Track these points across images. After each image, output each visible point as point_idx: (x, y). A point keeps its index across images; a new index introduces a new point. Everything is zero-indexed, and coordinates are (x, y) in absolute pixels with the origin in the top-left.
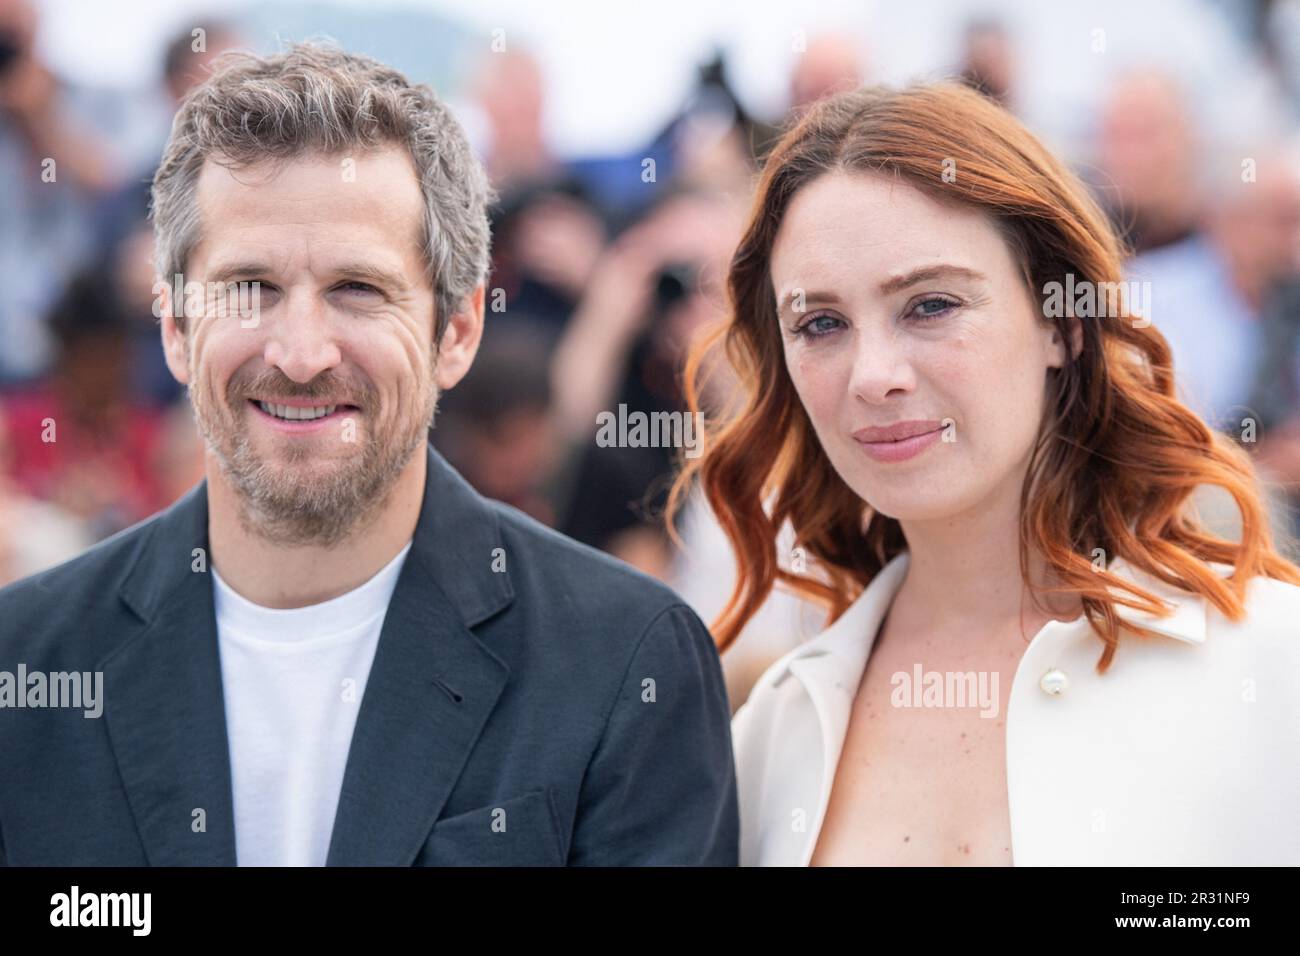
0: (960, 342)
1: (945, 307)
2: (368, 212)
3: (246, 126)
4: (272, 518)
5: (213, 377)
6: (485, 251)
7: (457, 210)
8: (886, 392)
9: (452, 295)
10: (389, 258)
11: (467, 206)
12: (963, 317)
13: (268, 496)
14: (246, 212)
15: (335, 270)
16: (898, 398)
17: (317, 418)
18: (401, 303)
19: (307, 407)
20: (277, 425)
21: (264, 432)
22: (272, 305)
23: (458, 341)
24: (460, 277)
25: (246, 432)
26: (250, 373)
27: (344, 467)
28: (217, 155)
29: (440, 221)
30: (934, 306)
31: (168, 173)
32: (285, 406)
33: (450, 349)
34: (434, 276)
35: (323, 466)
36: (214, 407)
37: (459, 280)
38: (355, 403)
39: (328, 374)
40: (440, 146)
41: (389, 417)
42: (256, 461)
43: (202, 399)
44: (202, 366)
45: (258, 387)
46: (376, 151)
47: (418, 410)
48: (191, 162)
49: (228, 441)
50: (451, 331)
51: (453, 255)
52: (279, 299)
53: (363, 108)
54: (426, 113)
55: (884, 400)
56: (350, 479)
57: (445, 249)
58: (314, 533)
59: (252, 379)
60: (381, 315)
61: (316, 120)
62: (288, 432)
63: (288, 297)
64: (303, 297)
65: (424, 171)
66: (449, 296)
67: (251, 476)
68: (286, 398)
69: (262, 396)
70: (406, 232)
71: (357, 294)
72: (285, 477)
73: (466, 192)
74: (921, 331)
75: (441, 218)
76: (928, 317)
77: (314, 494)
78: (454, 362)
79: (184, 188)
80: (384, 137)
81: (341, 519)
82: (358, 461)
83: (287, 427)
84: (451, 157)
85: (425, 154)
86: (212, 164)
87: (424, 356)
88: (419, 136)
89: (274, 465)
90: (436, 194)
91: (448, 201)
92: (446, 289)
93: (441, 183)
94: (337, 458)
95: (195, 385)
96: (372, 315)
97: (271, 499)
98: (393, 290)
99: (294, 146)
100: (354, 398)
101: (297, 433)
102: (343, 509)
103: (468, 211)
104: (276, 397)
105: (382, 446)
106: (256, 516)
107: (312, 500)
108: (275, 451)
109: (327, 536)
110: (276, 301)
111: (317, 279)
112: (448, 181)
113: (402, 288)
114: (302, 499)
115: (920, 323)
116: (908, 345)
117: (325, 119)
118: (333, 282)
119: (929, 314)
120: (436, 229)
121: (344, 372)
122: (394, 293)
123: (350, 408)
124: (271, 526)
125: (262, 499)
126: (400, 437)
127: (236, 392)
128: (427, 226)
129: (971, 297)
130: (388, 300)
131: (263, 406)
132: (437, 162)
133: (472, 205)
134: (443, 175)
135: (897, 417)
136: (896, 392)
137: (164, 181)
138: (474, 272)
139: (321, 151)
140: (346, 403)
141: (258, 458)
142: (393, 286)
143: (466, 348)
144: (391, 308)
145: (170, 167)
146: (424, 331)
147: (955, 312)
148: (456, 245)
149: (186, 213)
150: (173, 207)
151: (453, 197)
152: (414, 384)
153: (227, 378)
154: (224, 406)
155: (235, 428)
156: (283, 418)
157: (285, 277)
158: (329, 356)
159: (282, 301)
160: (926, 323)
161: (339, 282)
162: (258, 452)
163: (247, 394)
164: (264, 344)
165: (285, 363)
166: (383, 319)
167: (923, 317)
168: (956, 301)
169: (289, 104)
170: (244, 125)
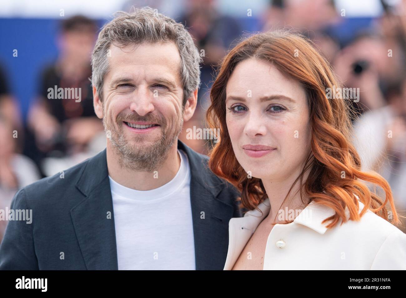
0: (284, 122)
1: (281, 109)
2: (164, 61)
3: (126, 34)
4: (130, 161)
5: (112, 114)
6: (199, 77)
7: (191, 63)
8: (255, 134)
9: (189, 90)
10: (170, 77)
11: (194, 62)
12: (286, 114)
13: (130, 153)
14: (125, 61)
15: (153, 80)
16: (259, 137)
17: (147, 128)
18: (173, 91)
19: (143, 125)
20: (133, 130)
21: (129, 132)
22: (133, 91)
23: (190, 106)
24: (191, 85)
25: (122, 132)
26: (125, 113)
27: (155, 144)
28: (116, 43)
29: (186, 66)
30: (277, 109)
31: (98, 50)
32: (136, 124)
33: (187, 109)
34: (184, 84)
35: (148, 144)
36: (112, 124)
37: (191, 86)
38: (159, 124)
39: (150, 113)
40: (186, 43)
41: (169, 128)
42: (126, 142)
43: (108, 122)
44: (109, 111)
45: (128, 117)
46: (166, 43)
47: (178, 126)
48: (106, 46)
49: (116, 135)
50: (188, 103)
51: (190, 77)
52: (135, 89)
53: (163, 29)
54: (182, 32)
55: (254, 137)
56: (157, 148)
57: (187, 75)
58: (145, 167)
59: (125, 115)
60: (167, 95)
61: (149, 31)
62: (137, 132)
63: (138, 88)
64: (143, 88)
65: (181, 50)
66: (188, 91)
67: (125, 146)
68: (136, 121)
69: (128, 121)
70: (176, 69)
71: (160, 88)
72: (135, 147)
73: (194, 58)
74: (271, 116)
75: (186, 65)
76: (274, 112)
77: (145, 152)
78: (188, 113)
79: (103, 55)
80: (169, 39)
81: (153, 162)
82: (159, 142)
83: (136, 131)
84: (189, 46)
85: (181, 45)
86: (114, 46)
87: (180, 109)
88: (180, 39)
89: (132, 143)
90: (185, 57)
91: (189, 60)
92: (187, 88)
93: (187, 54)
94: (152, 141)
95: (106, 117)
96: (164, 95)
97: (131, 154)
98: (171, 87)
99: (141, 40)
100: (158, 122)
101: (140, 133)
102: (154, 158)
103: (195, 63)
104: (133, 121)
105: (167, 138)
106: (126, 161)
107: (144, 155)
108: (132, 139)
109: (149, 168)
110: (134, 90)
111: (148, 83)
112: (188, 54)
113: (174, 87)
114: (141, 154)
115: (271, 114)
116: (267, 120)
117: (151, 31)
118: (153, 84)
119: (275, 111)
120: (185, 69)
121: (155, 113)
122: (171, 88)
123: (156, 125)
124: (131, 164)
125: (128, 155)
126: (172, 135)
127: (119, 119)
128: (182, 67)
129: (290, 108)
130: (170, 91)
131: (128, 124)
132: (185, 47)
133: (195, 61)
134: (187, 51)
135: (258, 143)
136: (258, 135)
137: (97, 53)
138: (195, 83)
139: (149, 42)
140: (156, 124)
141: (127, 141)
142: (171, 86)
143: (192, 108)
144: (171, 93)
145: (99, 48)
146: (180, 101)
147: (284, 112)
148: (191, 74)
149: (104, 62)
150: (100, 61)
151: (190, 59)
152: (177, 118)
153: (117, 115)
154: (115, 123)
155: (119, 131)
156: (135, 128)
157: (137, 82)
158: (151, 108)
159: (136, 90)
160: (273, 114)
161: (154, 84)
162: (127, 139)
163: (123, 120)
164: (130, 104)
165: (137, 110)
166: (168, 96)
167: (273, 112)
168: (285, 108)
169: (140, 26)
170: (125, 33)
